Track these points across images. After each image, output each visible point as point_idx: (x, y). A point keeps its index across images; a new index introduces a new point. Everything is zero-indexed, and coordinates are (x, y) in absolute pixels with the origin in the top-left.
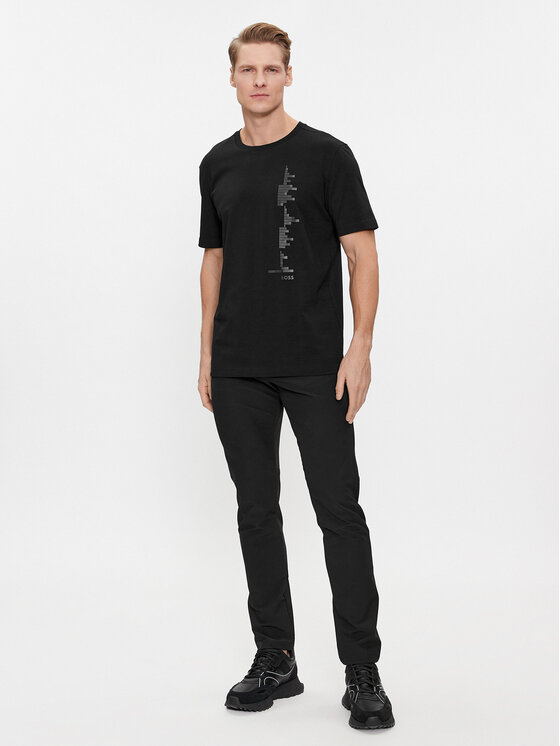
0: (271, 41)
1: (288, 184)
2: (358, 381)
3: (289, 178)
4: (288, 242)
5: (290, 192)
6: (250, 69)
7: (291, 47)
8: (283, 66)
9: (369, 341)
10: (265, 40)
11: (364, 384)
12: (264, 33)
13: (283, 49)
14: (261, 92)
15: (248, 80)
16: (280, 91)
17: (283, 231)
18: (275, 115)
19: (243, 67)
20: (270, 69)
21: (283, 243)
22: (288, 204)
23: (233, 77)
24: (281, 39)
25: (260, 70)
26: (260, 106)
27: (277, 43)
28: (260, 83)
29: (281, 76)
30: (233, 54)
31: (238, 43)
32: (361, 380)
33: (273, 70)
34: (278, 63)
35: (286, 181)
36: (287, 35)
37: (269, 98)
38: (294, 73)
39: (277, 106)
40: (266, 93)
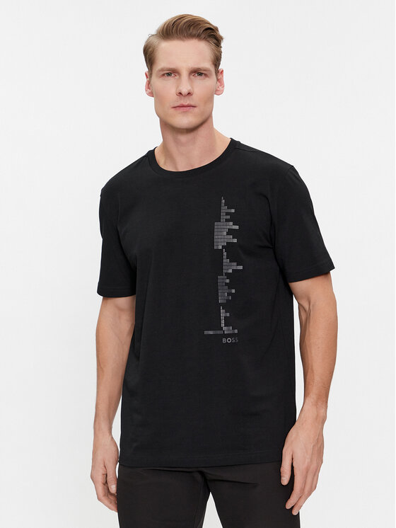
0: (198, 37)
1: (227, 220)
2: (308, 461)
3: (227, 214)
4: (229, 294)
5: (230, 232)
6: (171, 73)
7: (222, 45)
8: (212, 69)
9: (323, 410)
10: (192, 36)
11: (314, 465)
12: (189, 26)
13: (213, 46)
14: (186, 102)
15: (169, 87)
16: (209, 100)
17: (223, 280)
18: (202, 131)
19: (162, 70)
20: (197, 72)
21: (223, 296)
22: (229, 246)
23: (149, 83)
24: (210, 34)
25: (185, 74)
26: (184, 120)
27: (205, 39)
28: (185, 91)
29: (210, 82)
30: (150, 55)
31: (155, 41)
32: (311, 461)
33: (200, 74)
34: (207, 65)
35: (224, 217)
36: (217, 29)
37: (196, 110)
38: (226, 77)
39: (206, 121)
40: (192, 103)
